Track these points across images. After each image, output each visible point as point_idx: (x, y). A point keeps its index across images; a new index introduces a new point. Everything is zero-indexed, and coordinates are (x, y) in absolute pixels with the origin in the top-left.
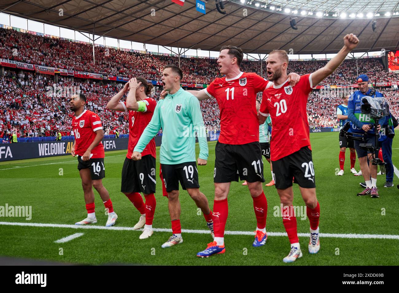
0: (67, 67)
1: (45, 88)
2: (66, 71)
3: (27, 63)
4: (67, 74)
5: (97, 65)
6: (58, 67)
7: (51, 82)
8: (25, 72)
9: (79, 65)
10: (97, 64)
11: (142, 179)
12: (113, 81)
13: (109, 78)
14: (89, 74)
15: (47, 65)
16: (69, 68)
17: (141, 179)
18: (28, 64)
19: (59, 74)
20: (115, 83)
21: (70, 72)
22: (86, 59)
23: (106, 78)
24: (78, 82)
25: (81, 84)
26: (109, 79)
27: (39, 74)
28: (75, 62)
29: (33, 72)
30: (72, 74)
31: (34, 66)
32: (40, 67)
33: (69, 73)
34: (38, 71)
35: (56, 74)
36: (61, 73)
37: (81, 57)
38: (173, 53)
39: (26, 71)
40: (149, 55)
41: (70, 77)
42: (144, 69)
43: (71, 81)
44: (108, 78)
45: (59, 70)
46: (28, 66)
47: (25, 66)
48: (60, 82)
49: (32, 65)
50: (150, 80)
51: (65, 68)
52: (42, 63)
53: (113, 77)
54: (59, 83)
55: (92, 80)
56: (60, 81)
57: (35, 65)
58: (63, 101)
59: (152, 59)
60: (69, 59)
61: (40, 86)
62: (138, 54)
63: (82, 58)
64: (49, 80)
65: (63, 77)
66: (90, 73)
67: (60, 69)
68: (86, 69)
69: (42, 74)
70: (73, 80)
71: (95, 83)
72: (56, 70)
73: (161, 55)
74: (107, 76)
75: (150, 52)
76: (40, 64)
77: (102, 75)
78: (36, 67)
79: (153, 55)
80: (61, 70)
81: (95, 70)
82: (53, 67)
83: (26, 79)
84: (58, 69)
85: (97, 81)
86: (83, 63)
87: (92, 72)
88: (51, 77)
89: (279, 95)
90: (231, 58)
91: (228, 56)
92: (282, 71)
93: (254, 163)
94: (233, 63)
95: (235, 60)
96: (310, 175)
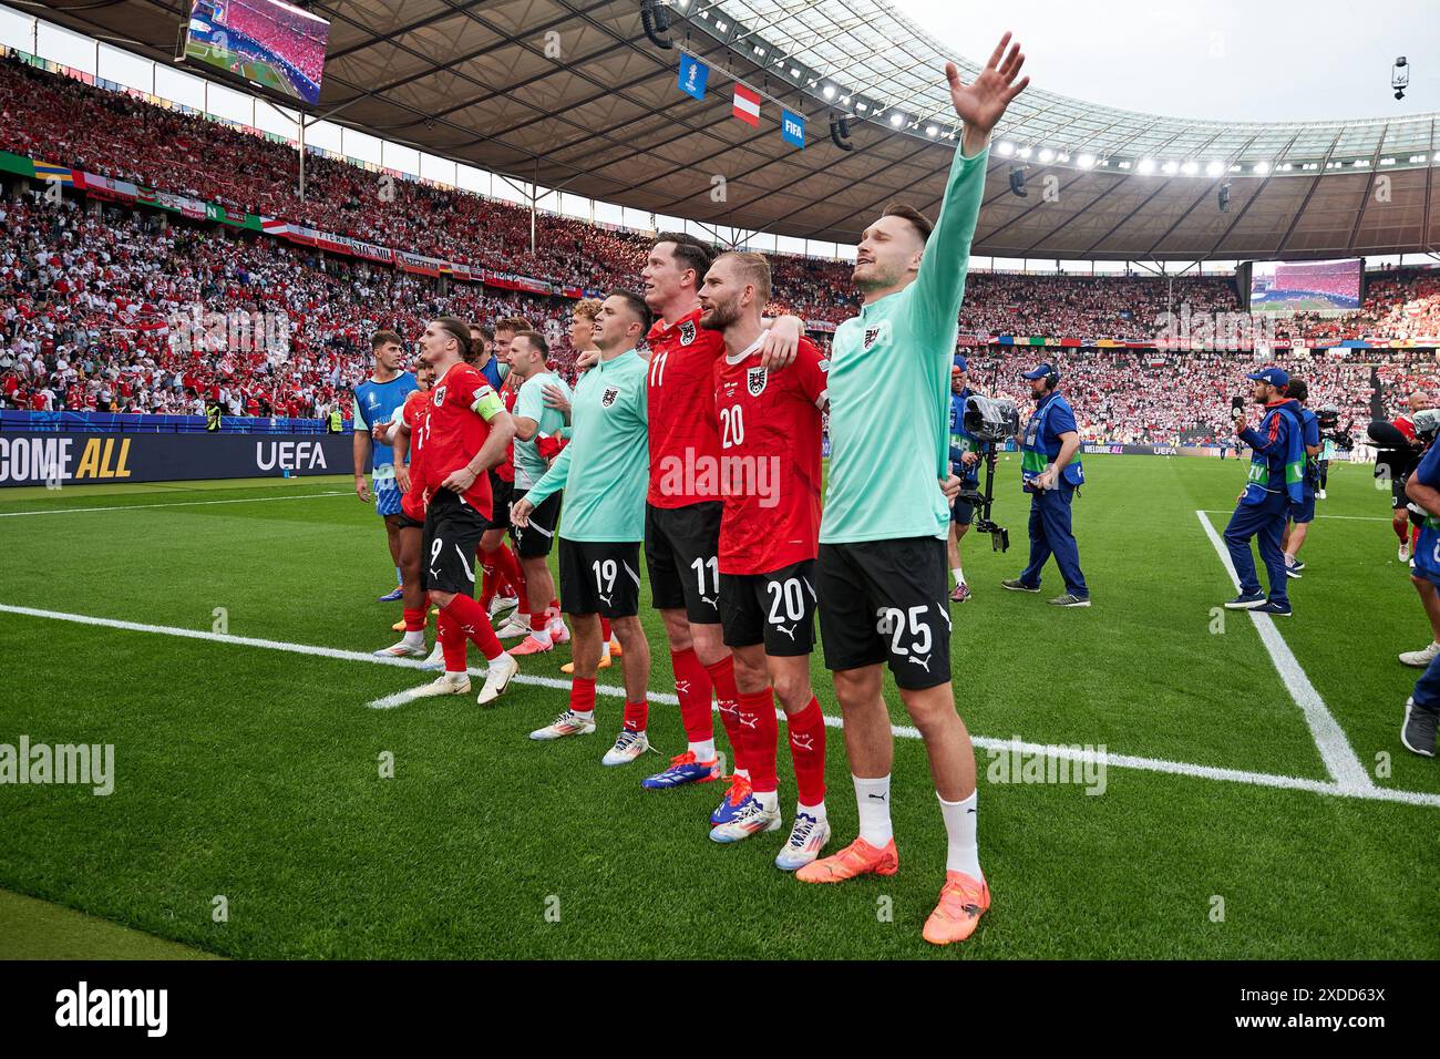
0: (470, 260)
1: (415, 306)
2: (466, 269)
3: (376, 243)
4: (467, 275)
6: (448, 259)
7: (431, 293)
8: (372, 266)
9: (499, 255)
10: (540, 257)
13: (566, 291)
14: (518, 279)
15: (422, 253)
16: (473, 262)
18: (380, 248)
19: (449, 276)
21: (476, 271)
22: (515, 244)
23: (558, 290)
24: (493, 297)
25: (499, 304)
26: (567, 295)
27: (403, 273)
28: (490, 250)
29: (391, 267)
30: (481, 277)
31: (392, 253)
32: (406, 255)
33: (473, 275)
34: (401, 264)
35: (442, 274)
36: (456, 273)
37: (503, 237)
38: (719, 241)
39: (374, 264)
41: (472, 284)
43: (478, 293)
44: (562, 292)
45: (450, 267)
46: (380, 253)
47: (373, 252)
48: (451, 295)
49: (389, 250)
51: (465, 262)
52: (413, 247)
53: (574, 289)
54: (448, 296)
55: (526, 294)
56: (451, 291)
57: (395, 251)
60: (474, 239)
61: (403, 300)
62: (634, 239)
63: (505, 240)
64: (426, 289)
65: (459, 282)
66: (523, 278)
67: (452, 265)
68: (512, 267)
69: (410, 274)
70: (482, 291)
71: (531, 301)
72: (443, 266)
74: (560, 286)
76: (408, 251)
77: (549, 284)
78: (398, 254)
80: (455, 268)
81: (534, 272)
82: (437, 257)
83: (370, 283)
84: (447, 263)
85: (537, 297)
86: (505, 252)
87: (528, 275)
88: (431, 282)
89: (731, 388)
90: (680, 268)
91: (673, 261)
92: (740, 309)
93: (698, 564)
94: (685, 283)
95: (690, 275)
96: (782, 619)
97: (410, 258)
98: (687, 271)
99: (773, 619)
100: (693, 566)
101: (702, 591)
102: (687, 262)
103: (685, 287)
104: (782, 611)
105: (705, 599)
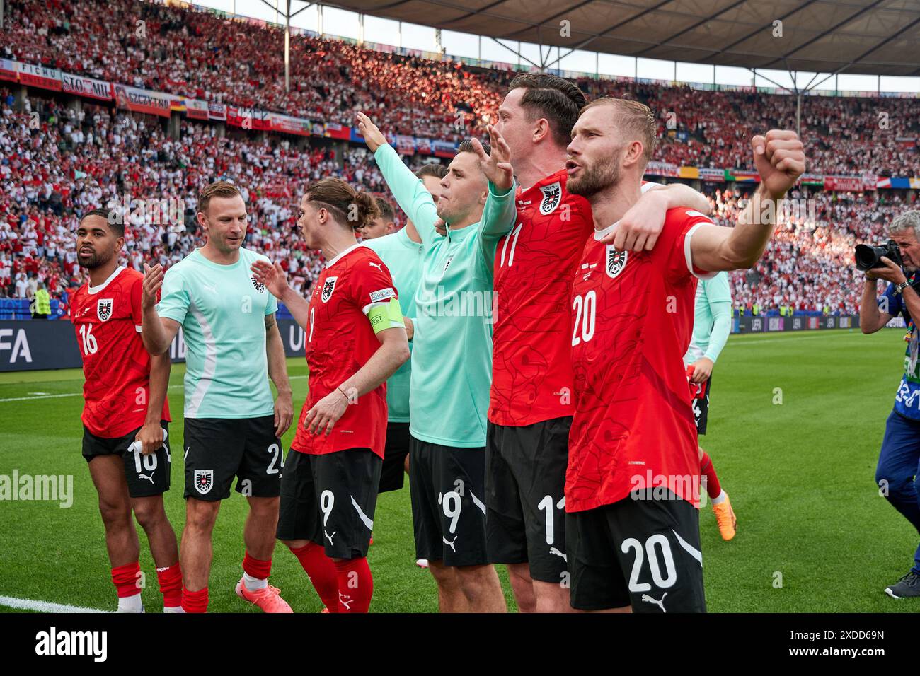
0: (207, 94)
1: (140, 154)
2: (203, 106)
3: (91, 76)
4: (205, 113)
5: (296, 90)
6: (181, 93)
7: (159, 137)
8: (86, 105)
9: (244, 87)
10: (296, 87)
11: (327, 511)
12: (340, 142)
13: (329, 131)
14: (269, 116)
15: (148, 87)
16: (211, 97)
17: (324, 510)
18: (96, 82)
19: (182, 115)
20: (346, 147)
21: (216, 108)
22: (265, 73)
23: (319, 130)
24: (237, 140)
25: (245, 148)
26: (328, 135)
27: (124, 112)
28: (233, 80)
29: (109, 105)
30: (221, 115)
31: (112, 87)
32: (129, 90)
33: (211, 113)
34: (122, 102)
35: (174, 113)
36: (190, 111)
37: (249, 64)
38: (523, 62)
39: (89, 102)
40: (452, 64)
41: (213, 124)
42: (432, 109)
43: (218, 135)
44: (324, 131)
45: (183, 103)
46: (96, 88)
47: (87, 86)
48: (185, 139)
49: (108, 84)
50: (449, 140)
51: (200, 96)
52: (138, 80)
53: (339, 128)
54: (181, 140)
55: (278, 136)
56: (184, 133)
57: (115, 85)
58: (189, 196)
59: (461, 77)
60: (215, 68)
61: (127, 147)
62: (417, 62)
63: (252, 68)
64: (153, 131)
65: (195, 122)
66: (275, 115)
67: (186, 100)
68: (262, 101)
69: (133, 113)
70: (223, 132)
71: (286, 145)
72: (175, 103)
73: (488, 66)
74: (321, 123)
75: (453, 57)
76: (133, 85)
77: (307, 121)
78: (119, 89)
79: (464, 67)
80: (190, 104)
81: (288, 107)
82: (168, 91)
83: (87, 126)
84: (179, 98)
85: (294, 138)
86: (252, 83)
87: (280, 111)
88: (160, 122)
89: (589, 269)
90: (530, 119)
91: (521, 112)
92: (622, 171)
93: (546, 503)
94: (538, 137)
95: (543, 126)
96: (646, 587)
97: (135, 94)
98: (538, 122)
99: (634, 586)
100: (541, 507)
101: (550, 539)
102: (538, 111)
103: (539, 142)
104: (645, 576)
105: (554, 551)
